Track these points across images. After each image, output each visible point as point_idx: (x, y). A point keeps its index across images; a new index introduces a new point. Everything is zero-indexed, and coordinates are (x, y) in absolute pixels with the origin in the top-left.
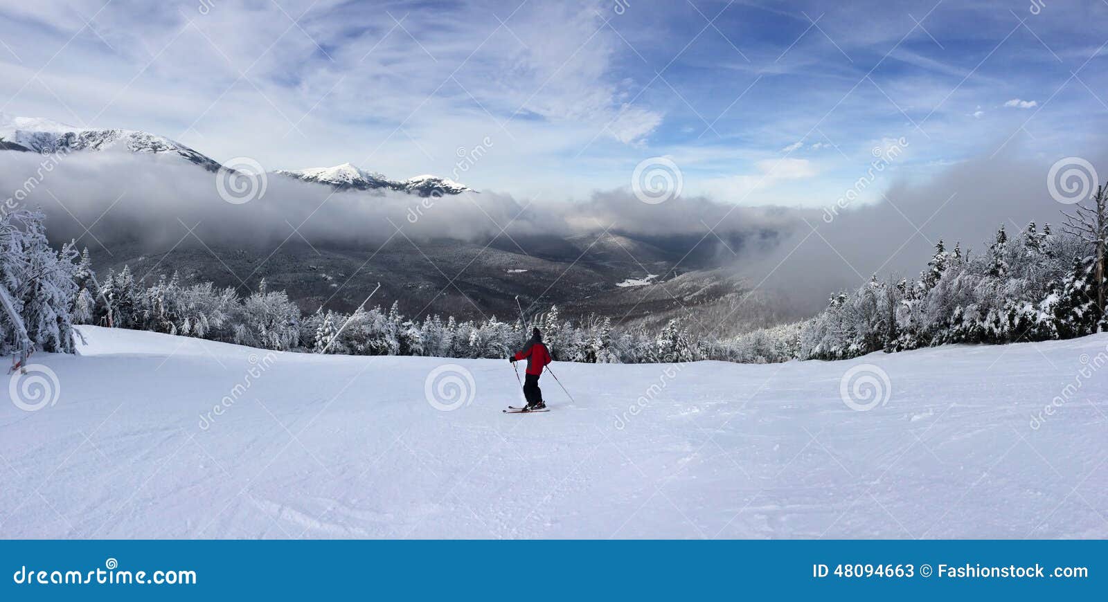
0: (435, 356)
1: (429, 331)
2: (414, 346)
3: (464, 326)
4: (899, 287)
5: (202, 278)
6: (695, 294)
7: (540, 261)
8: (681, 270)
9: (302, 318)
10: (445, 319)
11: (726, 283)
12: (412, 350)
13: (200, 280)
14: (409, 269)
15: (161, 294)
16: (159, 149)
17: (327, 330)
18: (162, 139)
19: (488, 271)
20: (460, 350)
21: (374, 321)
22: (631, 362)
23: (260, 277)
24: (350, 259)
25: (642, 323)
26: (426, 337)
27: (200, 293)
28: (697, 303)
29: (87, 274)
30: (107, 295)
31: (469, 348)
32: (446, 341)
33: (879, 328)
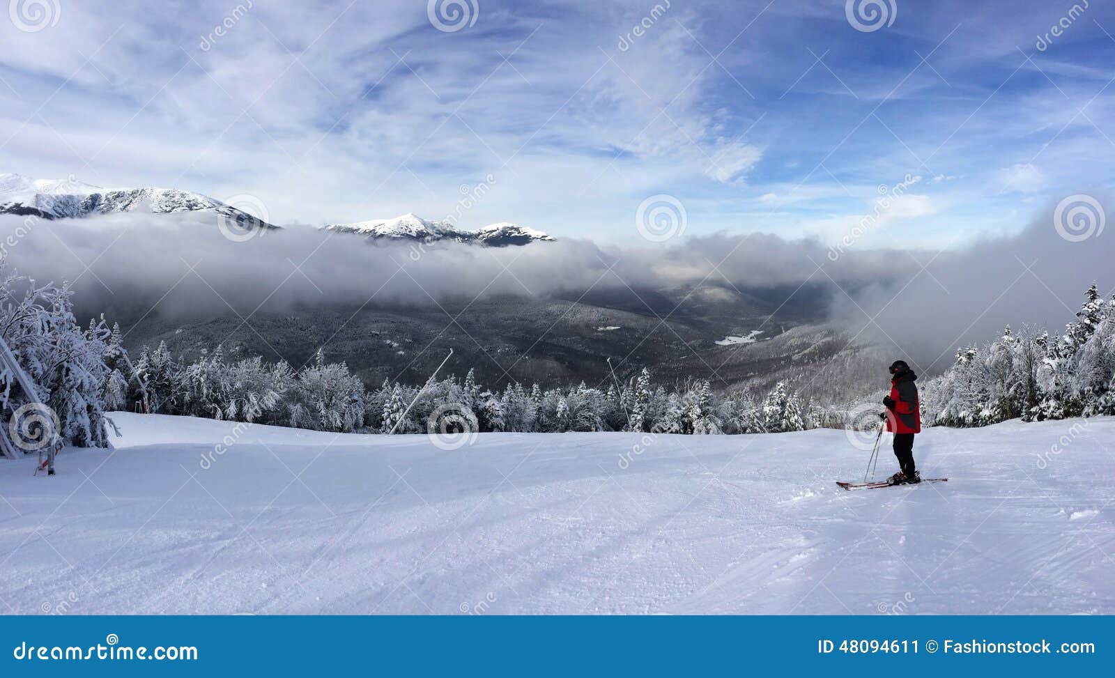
0: (517, 431)
1: (511, 402)
2: (495, 420)
3: (549, 395)
4: (1039, 342)
5: (249, 351)
6: (806, 352)
7: (635, 317)
8: (789, 325)
9: (366, 392)
10: (527, 386)
11: (840, 339)
12: (492, 425)
13: (246, 354)
14: (485, 331)
15: (203, 372)
16: (195, 208)
17: (395, 406)
18: (198, 197)
19: (574, 330)
20: (547, 423)
21: (448, 392)
22: (735, 432)
23: (316, 347)
24: (417, 322)
25: (746, 386)
26: (508, 410)
27: (248, 369)
28: (808, 363)
29: (118, 353)
30: (141, 376)
31: (558, 420)
32: (531, 413)
33: (1015, 391)
